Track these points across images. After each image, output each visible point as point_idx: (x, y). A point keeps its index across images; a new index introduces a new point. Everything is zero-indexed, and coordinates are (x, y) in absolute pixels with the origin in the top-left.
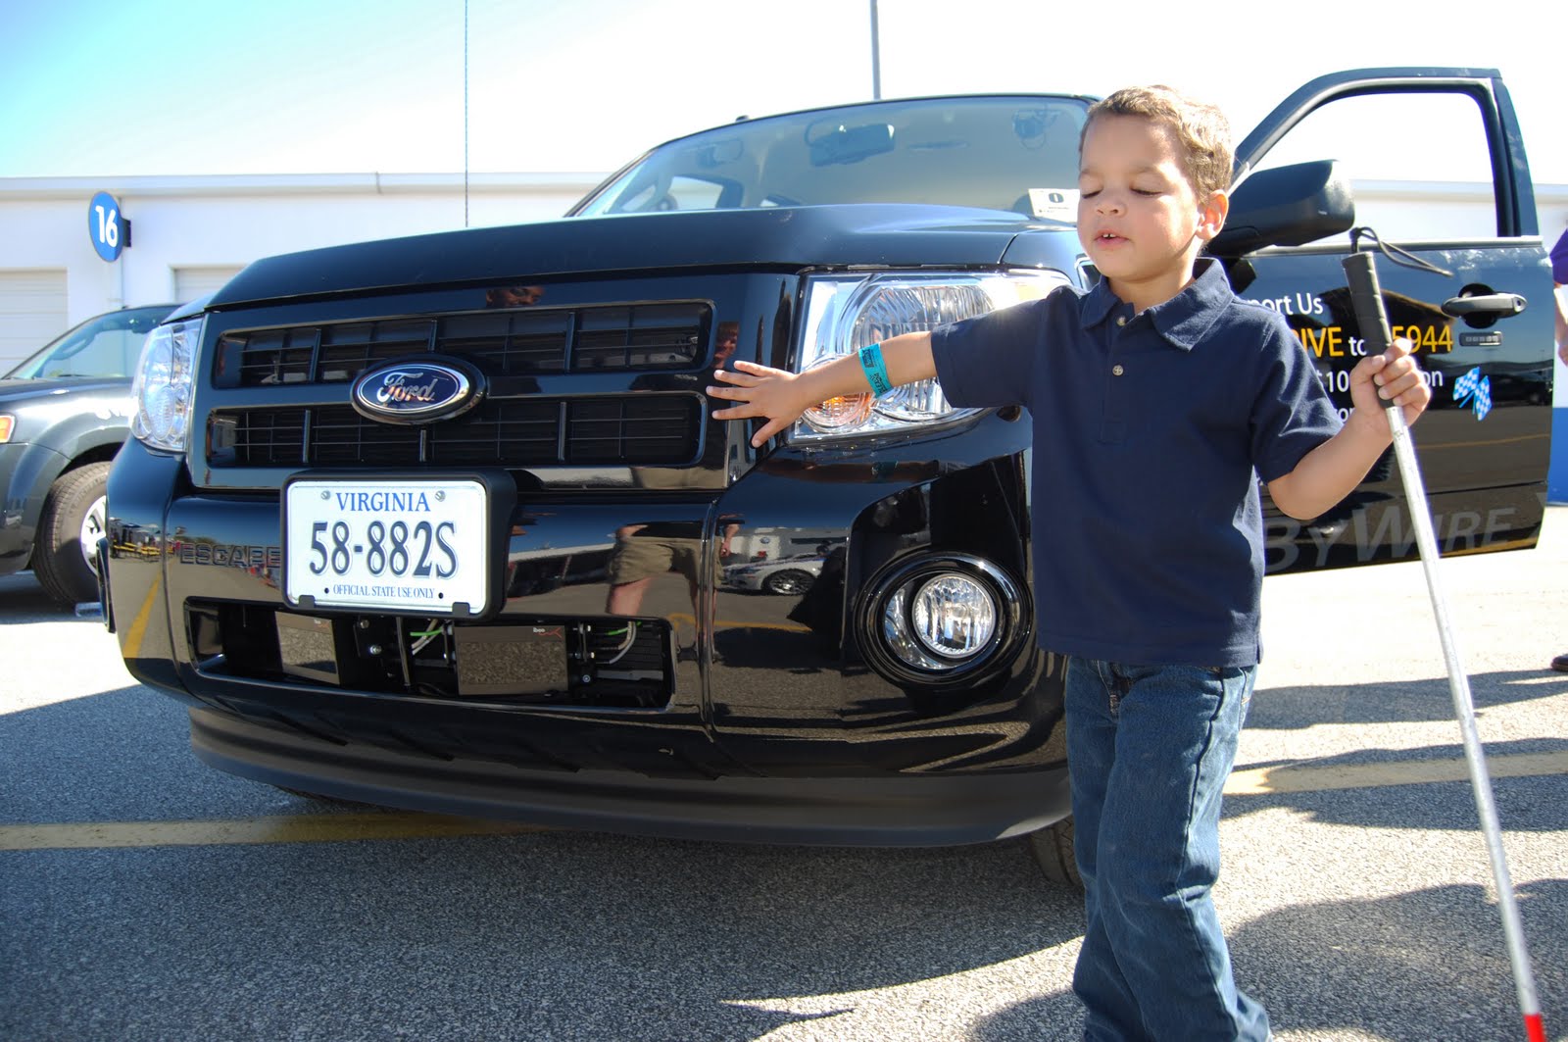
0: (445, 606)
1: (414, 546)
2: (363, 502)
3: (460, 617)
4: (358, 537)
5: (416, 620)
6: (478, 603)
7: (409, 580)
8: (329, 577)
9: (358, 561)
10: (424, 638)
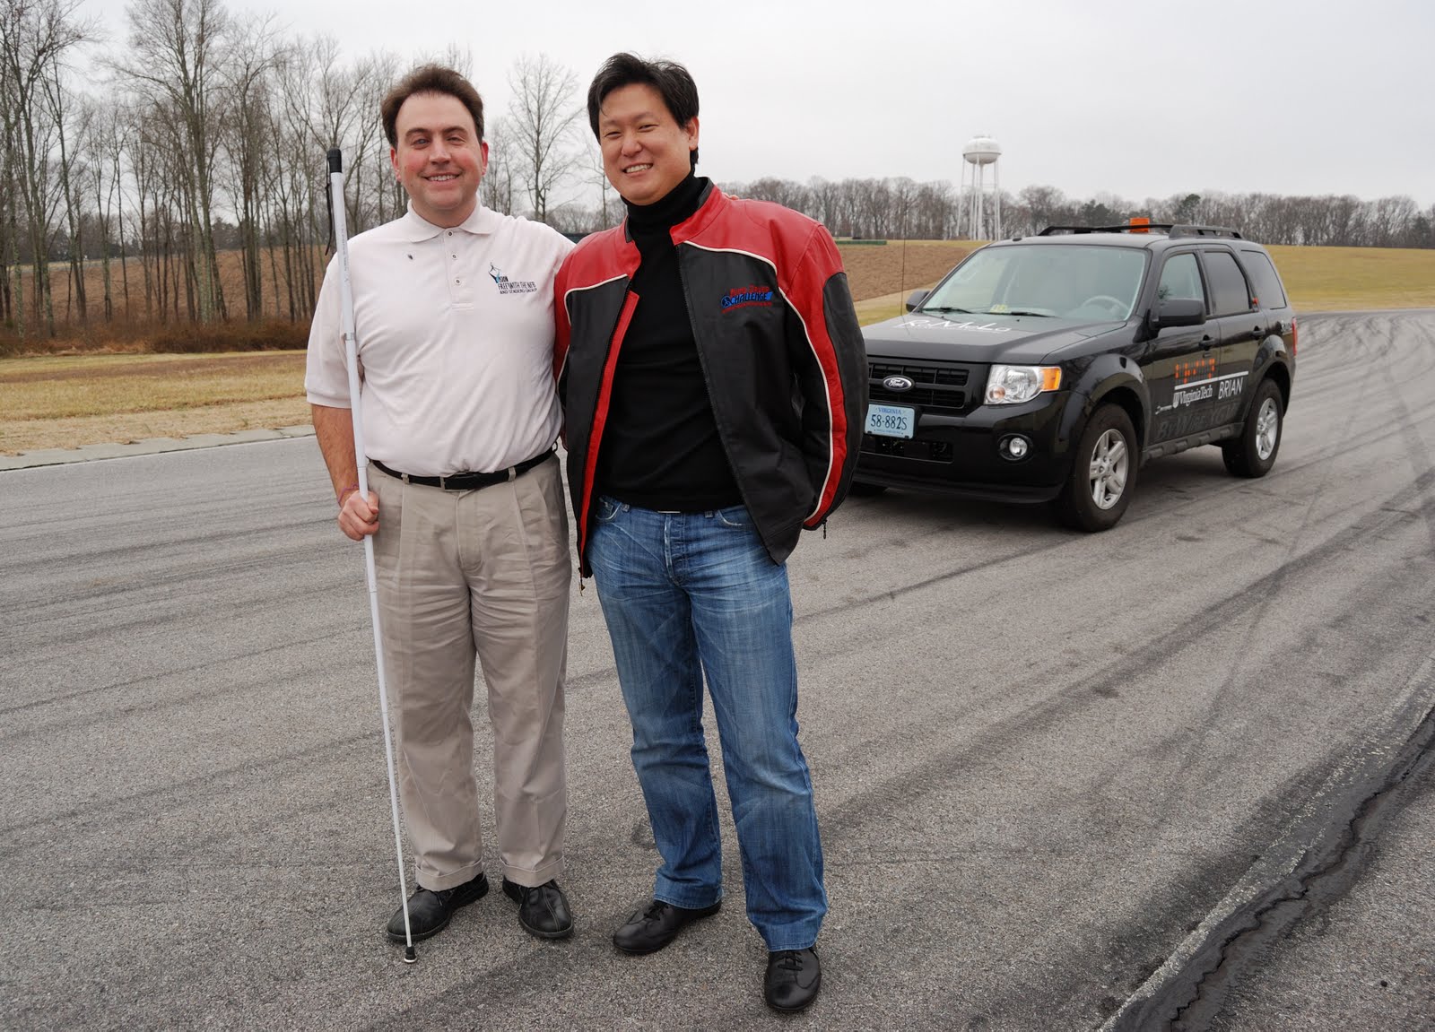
0: (903, 436)
1: (897, 422)
2: (885, 411)
3: (906, 438)
4: (884, 419)
5: (895, 439)
6: (911, 436)
7: (895, 429)
8: (876, 427)
9: (883, 424)
10: (896, 443)
